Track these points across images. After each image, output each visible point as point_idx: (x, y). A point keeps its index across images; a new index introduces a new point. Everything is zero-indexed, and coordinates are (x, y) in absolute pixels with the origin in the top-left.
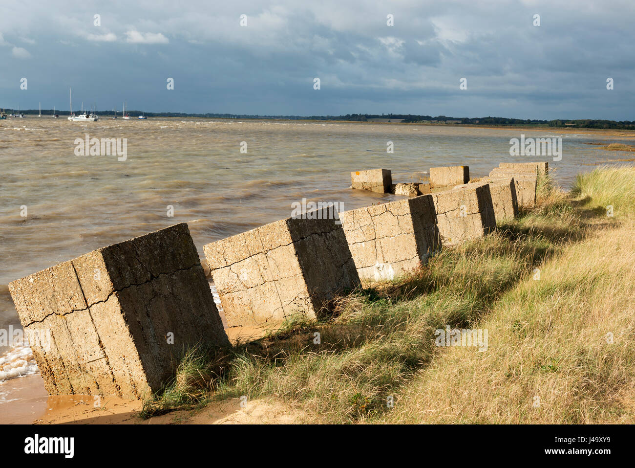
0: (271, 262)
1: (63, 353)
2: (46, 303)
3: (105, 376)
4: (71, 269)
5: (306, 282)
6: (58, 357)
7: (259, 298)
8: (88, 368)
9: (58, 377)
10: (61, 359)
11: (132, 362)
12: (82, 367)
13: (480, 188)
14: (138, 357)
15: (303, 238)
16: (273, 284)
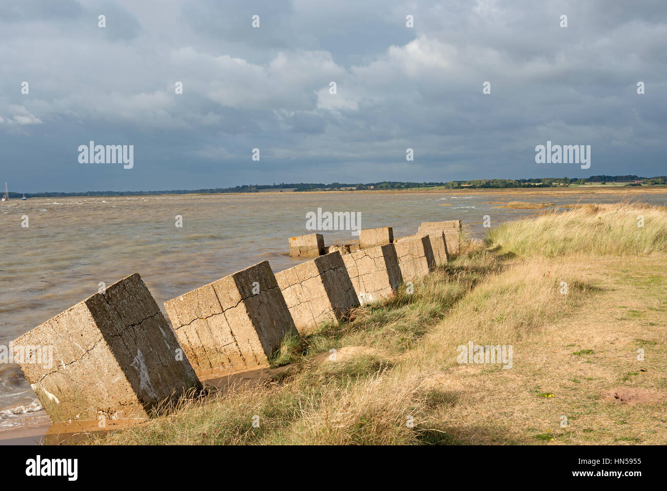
0: (305, 289)
1: (204, 343)
2: (193, 312)
3: (235, 354)
4: (212, 289)
5: (330, 301)
6: (201, 346)
7: (297, 314)
8: (223, 350)
9: (200, 359)
10: (203, 346)
11: (254, 342)
12: (218, 350)
13: (424, 238)
14: (258, 338)
15: (325, 272)
16: (307, 304)
